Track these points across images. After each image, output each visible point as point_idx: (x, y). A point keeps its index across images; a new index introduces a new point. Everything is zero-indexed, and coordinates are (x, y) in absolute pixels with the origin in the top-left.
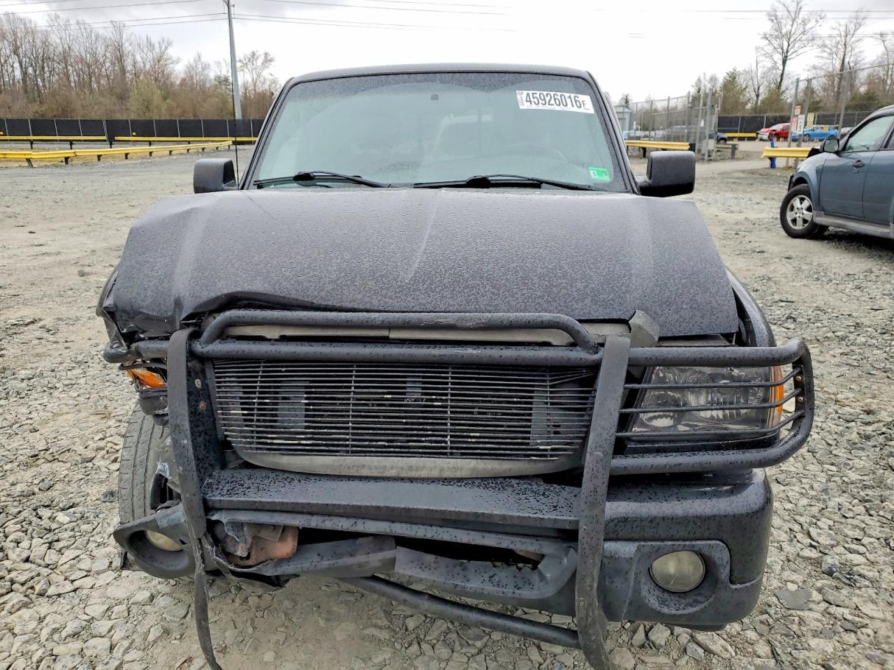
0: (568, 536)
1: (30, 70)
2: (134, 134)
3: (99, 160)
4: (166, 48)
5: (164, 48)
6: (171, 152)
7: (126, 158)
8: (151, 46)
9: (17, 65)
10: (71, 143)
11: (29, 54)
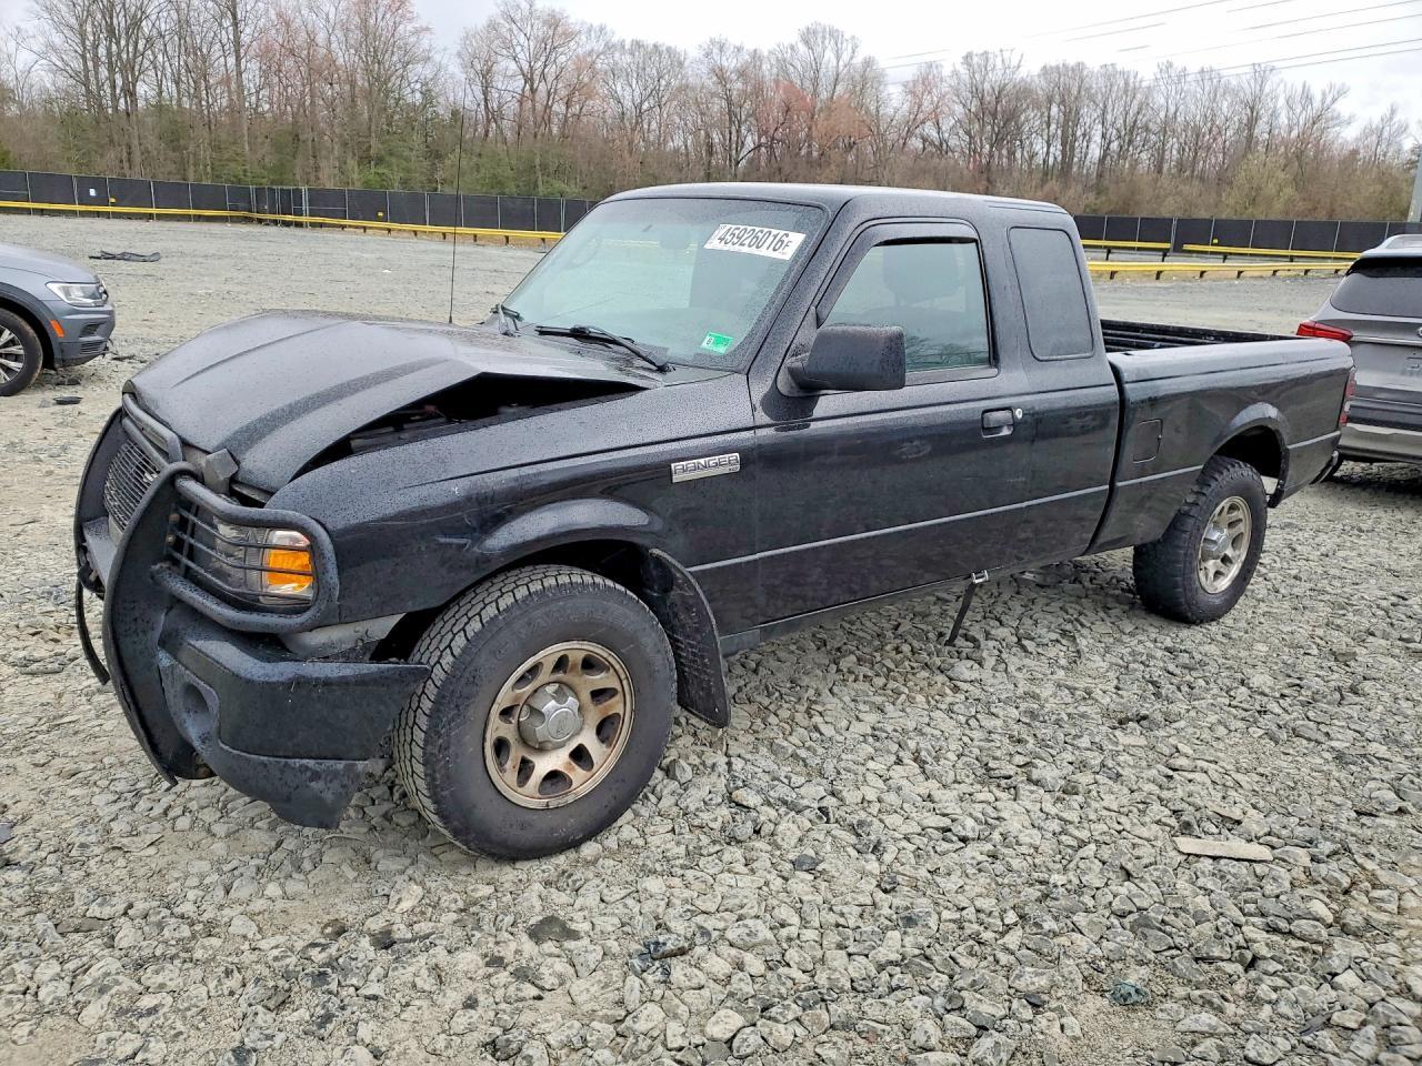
1: (1115, 146)
2: (1216, 241)
3: (1112, 278)
4: (1334, 101)
5: (1329, 99)
6: (1240, 273)
7: (1158, 278)
8: (1307, 98)
9: (1097, 138)
10: (1109, 250)
11: (1120, 122)
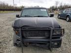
0: (49, 42)
